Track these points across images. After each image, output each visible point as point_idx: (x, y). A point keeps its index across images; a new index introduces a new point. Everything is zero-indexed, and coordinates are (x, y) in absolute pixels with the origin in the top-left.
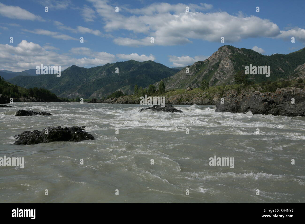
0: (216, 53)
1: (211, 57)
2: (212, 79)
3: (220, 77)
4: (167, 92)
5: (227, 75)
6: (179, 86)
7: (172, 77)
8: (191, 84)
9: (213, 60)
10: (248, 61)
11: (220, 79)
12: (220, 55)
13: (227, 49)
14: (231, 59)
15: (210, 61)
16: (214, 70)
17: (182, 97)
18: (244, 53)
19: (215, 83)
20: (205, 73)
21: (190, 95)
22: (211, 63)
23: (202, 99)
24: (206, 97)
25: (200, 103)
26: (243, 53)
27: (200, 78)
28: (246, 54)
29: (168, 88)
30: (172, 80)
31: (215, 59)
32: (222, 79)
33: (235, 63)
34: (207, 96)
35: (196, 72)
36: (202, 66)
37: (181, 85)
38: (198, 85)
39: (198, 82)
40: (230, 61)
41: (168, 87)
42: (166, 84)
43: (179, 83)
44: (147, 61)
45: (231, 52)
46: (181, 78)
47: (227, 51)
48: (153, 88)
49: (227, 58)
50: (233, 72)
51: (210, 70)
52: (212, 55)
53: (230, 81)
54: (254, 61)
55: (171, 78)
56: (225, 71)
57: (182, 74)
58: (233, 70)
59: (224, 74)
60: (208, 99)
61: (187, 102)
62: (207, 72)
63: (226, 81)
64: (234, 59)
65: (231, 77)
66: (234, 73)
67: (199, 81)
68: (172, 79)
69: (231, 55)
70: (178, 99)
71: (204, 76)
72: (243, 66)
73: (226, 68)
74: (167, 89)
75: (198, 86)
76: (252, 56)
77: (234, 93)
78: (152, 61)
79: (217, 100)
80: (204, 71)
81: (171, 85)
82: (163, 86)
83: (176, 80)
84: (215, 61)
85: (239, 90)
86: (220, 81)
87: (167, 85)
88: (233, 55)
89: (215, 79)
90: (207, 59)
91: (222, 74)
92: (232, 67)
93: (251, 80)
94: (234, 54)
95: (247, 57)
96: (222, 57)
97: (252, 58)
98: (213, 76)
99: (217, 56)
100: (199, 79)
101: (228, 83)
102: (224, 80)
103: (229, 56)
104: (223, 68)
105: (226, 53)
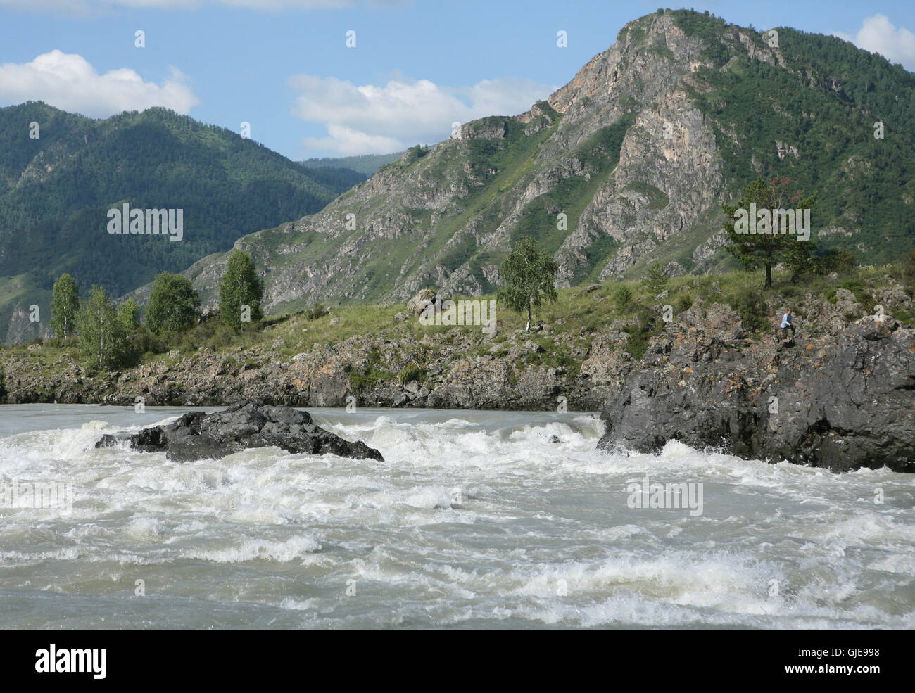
0: (605, 60)
1: (569, 91)
2: (574, 235)
3: (629, 220)
4: (280, 327)
5: (673, 210)
6: (359, 285)
7: (308, 223)
8: (439, 269)
9: (582, 109)
10: (812, 116)
11: (626, 236)
12: (630, 73)
13: (678, 33)
14: (702, 105)
15: (560, 116)
16: (588, 176)
17: (375, 356)
18: (786, 59)
19: (593, 265)
20: (531, 194)
21: (432, 345)
22: (572, 129)
23: (509, 370)
24: (534, 359)
25: (496, 395)
26: (781, 60)
27: (494, 231)
28: (803, 70)
29: (281, 299)
30: (309, 241)
31: (599, 100)
32: (642, 236)
33: (728, 128)
34: (541, 350)
35: (473, 191)
36: (506, 146)
37: (370, 275)
38: (485, 279)
39: (485, 257)
40: (695, 115)
41: (283, 288)
42: (268, 271)
43: (355, 261)
44: (140, 111)
45: (702, 52)
46: (371, 227)
47: (673, 47)
48: (179, 298)
49: (676, 95)
50: (717, 192)
51: (566, 175)
52: (578, 75)
53: (698, 249)
54: (854, 116)
55: (301, 228)
56: (660, 186)
57: (375, 202)
58: (718, 178)
59: (659, 200)
60: (552, 371)
61: (412, 387)
62: (544, 190)
63: (669, 249)
64: (723, 106)
65: (702, 220)
66: (722, 197)
67: (490, 248)
68: (311, 238)
69: (701, 75)
70: (348, 369)
71: (523, 212)
72: (779, 145)
73: (667, 164)
74: (275, 303)
75: (483, 281)
76: (845, 83)
77: (725, 325)
78: (171, 113)
79: (609, 378)
80: (522, 181)
81: (305, 276)
82: (248, 280)
84: (596, 119)
85: (758, 305)
86: (627, 251)
87: (278, 274)
88: (715, 79)
89: (593, 238)
90: (543, 106)
91: (644, 201)
92: (708, 157)
93: (837, 243)
94: (725, 69)
95: (812, 86)
96: (641, 86)
97: (842, 92)
98: (585, 216)
99: (612, 84)
100: (493, 236)
101: (682, 261)
102: (658, 243)
103: (686, 78)
104: (648, 163)
105: (672, 60)
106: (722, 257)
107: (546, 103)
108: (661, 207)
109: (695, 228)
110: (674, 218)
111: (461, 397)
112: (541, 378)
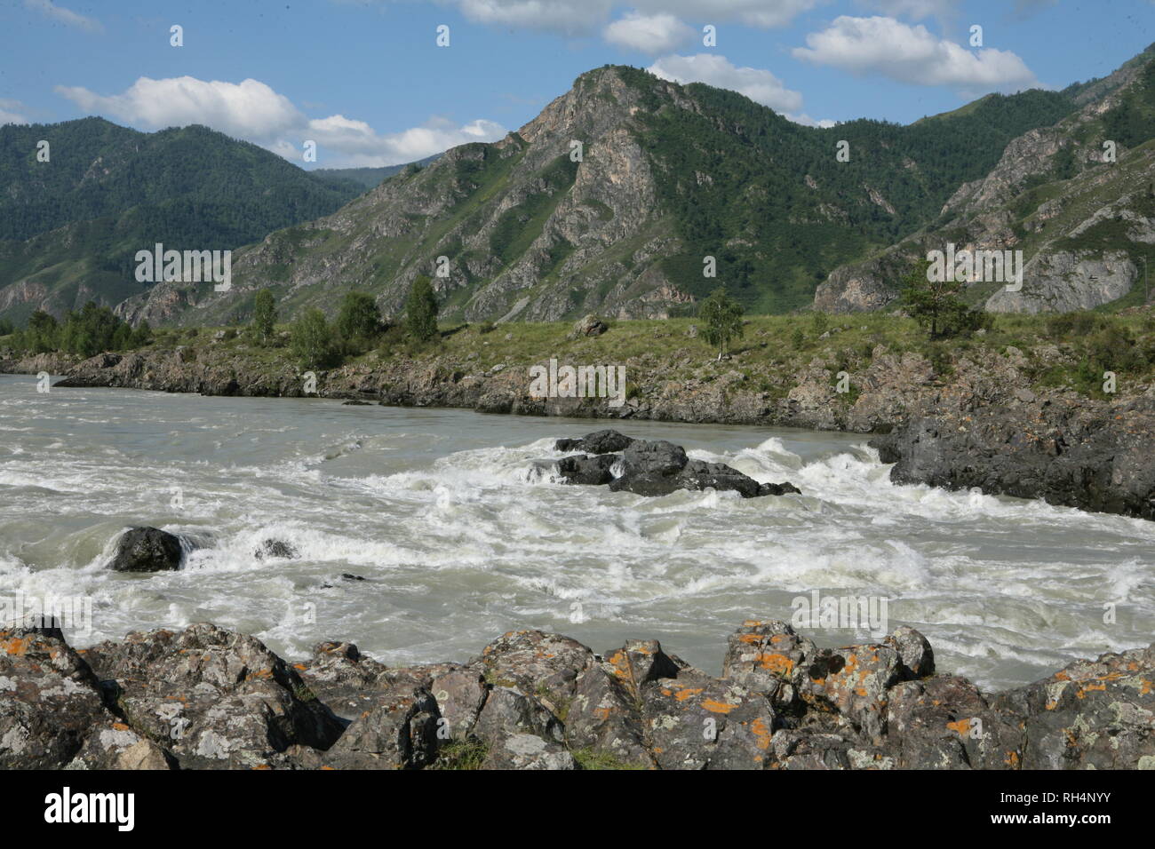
0: (564, 102)
1: (535, 125)
2: (540, 239)
3: (583, 228)
4: (454, 337)
5: (617, 222)
6: (367, 274)
7: (325, 223)
9: (546, 140)
10: (723, 153)
11: (581, 241)
12: (583, 113)
13: (620, 84)
14: (640, 141)
15: (528, 144)
16: (550, 192)
18: (702, 108)
19: (555, 263)
20: (505, 205)
22: (538, 155)
23: (723, 393)
24: (742, 385)
25: (714, 413)
26: (698, 109)
27: (476, 233)
28: (715, 117)
29: (303, 283)
30: (326, 238)
31: (559, 134)
32: (593, 242)
33: (660, 160)
34: (746, 378)
35: (458, 201)
36: (485, 166)
37: (376, 266)
38: (469, 272)
39: (469, 254)
40: (634, 149)
41: (305, 275)
42: (292, 261)
43: (364, 255)
44: (183, 127)
45: (639, 100)
46: (377, 228)
47: (616, 94)
49: (620, 132)
50: (651, 209)
51: (533, 192)
52: (542, 113)
53: (637, 252)
54: (753, 154)
55: (320, 227)
56: (607, 203)
57: (380, 208)
58: (652, 198)
59: (606, 214)
61: (634, 402)
62: (516, 203)
63: (614, 252)
64: (656, 142)
65: (640, 230)
66: (655, 213)
67: (473, 247)
68: (327, 235)
69: (638, 116)
71: (500, 220)
72: (698, 174)
73: (613, 186)
74: (298, 286)
76: (743, 128)
78: (207, 129)
79: (817, 405)
80: (499, 195)
81: (323, 266)
83: (351, 239)
84: (557, 148)
86: (581, 253)
87: (301, 263)
88: (650, 121)
89: (555, 242)
90: (514, 136)
91: (595, 214)
92: (644, 182)
93: (740, 251)
94: (657, 113)
95: (721, 129)
96: (591, 123)
97: (743, 135)
98: (548, 224)
99: (569, 122)
100: (475, 238)
101: (624, 262)
102: (605, 247)
103: (628, 120)
104: (598, 185)
105: (616, 105)
106: (655, 260)
107: (517, 134)
108: (608, 219)
109: (634, 236)
110: (618, 228)
111: (684, 413)
112: (753, 402)
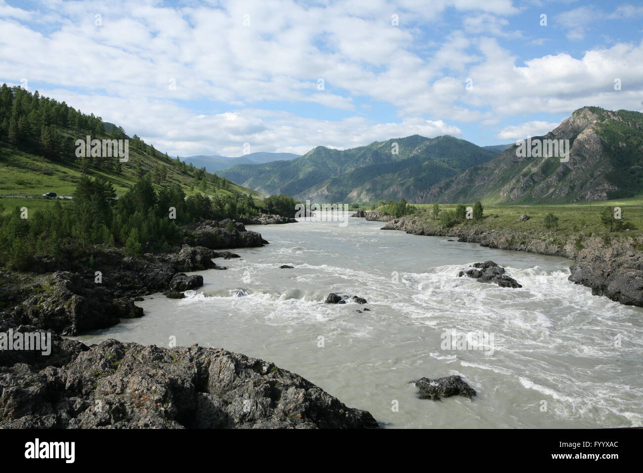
0: (568, 121)
1: (557, 129)
2: (559, 168)
3: (575, 164)
4: (487, 219)
5: (588, 161)
7: (486, 165)
8: (521, 177)
9: (562, 134)
10: (630, 135)
11: (574, 168)
12: (576, 124)
13: (590, 113)
14: (597, 133)
15: (556, 136)
17: (513, 237)
18: (623, 119)
19: (564, 176)
21: (527, 235)
23: (546, 245)
25: (543, 251)
26: (621, 119)
27: (536, 167)
28: (628, 122)
30: (486, 169)
31: (567, 131)
32: (579, 168)
33: (604, 139)
34: (554, 241)
37: (502, 178)
39: (534, 174)
40: (595, 135)
41: (479, 182)
42: (475, 178)
43: (498, 175)
44: (442, 136)
45: (597, 118)
46: (503, 166)
47: (588, 117)
49: (589, 130)
50: (601, 156)
52: (561, 125)
53: (595, 172)
55: (484, 166)
56: (584, 155)
57: (504, 159)
58: (601, 152)
59: (584, 158)
60: (557, 246)
61: (522, 246)
63: (587, 172)
64: (603, 133)
65: (596, 164)
66: (602, 158)
67: (535, 171)
69: (597, 124)
70: (507, 241)
71: (545, 162)
72: (620, 143)
73: (587, 149)
76: (640, 124)
77: (600, 243)
78: (450, 136)
79: (571, 251)
81: (485, 178)
82: (479, 207)
83: (494, 170)
85: (608, 237)
86: (574, 173)
87: (478, 178)
88: (601, 125)
89: (565, 169)
91: (580, 159)
92: (598, 147)
94: (604, 122)
95: (630, 126)
96: (579, 128)
97: (639, 127)
99: (570, 127)
101: (590, 175)
102: (583, 170)
103: (592, 125)
104: (581, 148)
105: (588, 120)
106: (602, 174)
107: (551, 132)
108: (585, 161)
109: (594, 166)
110: (588, 163)
111: (534, 250)
112: (554, 248)
